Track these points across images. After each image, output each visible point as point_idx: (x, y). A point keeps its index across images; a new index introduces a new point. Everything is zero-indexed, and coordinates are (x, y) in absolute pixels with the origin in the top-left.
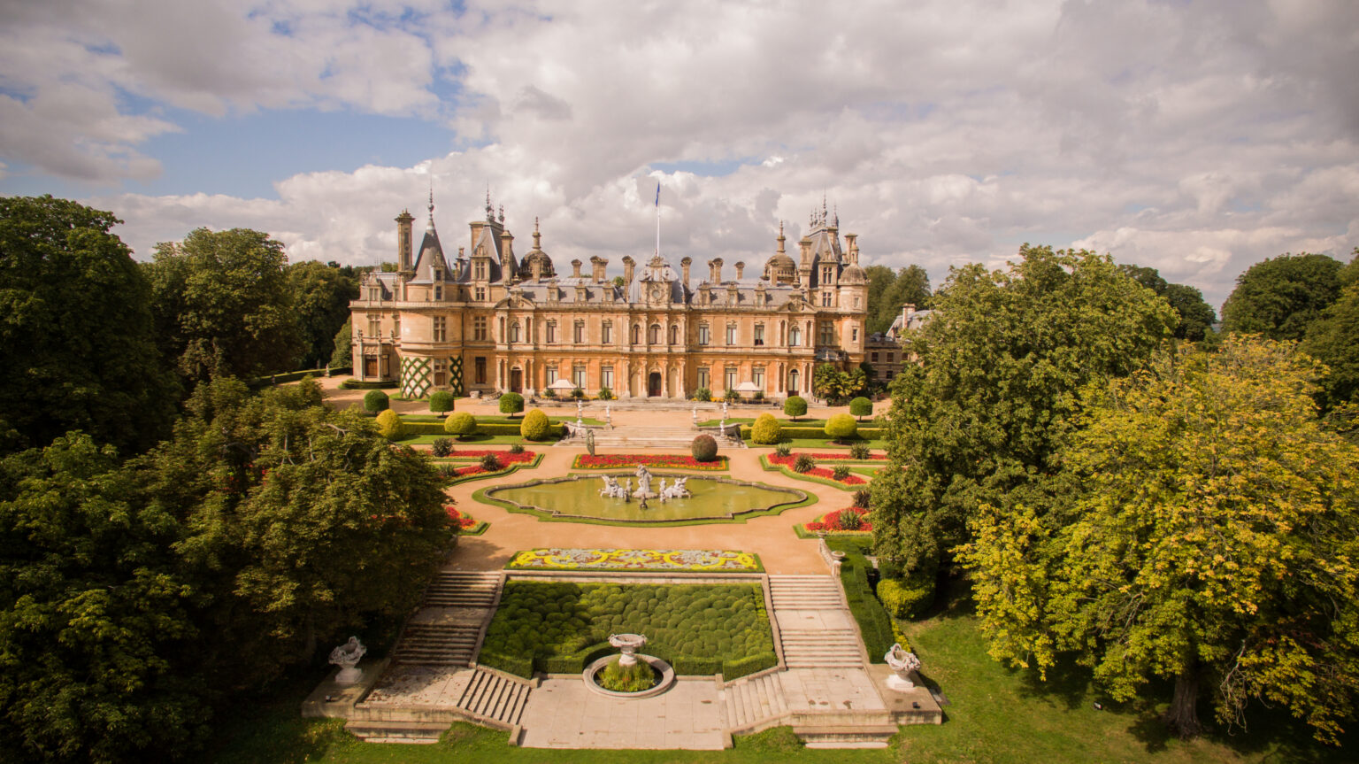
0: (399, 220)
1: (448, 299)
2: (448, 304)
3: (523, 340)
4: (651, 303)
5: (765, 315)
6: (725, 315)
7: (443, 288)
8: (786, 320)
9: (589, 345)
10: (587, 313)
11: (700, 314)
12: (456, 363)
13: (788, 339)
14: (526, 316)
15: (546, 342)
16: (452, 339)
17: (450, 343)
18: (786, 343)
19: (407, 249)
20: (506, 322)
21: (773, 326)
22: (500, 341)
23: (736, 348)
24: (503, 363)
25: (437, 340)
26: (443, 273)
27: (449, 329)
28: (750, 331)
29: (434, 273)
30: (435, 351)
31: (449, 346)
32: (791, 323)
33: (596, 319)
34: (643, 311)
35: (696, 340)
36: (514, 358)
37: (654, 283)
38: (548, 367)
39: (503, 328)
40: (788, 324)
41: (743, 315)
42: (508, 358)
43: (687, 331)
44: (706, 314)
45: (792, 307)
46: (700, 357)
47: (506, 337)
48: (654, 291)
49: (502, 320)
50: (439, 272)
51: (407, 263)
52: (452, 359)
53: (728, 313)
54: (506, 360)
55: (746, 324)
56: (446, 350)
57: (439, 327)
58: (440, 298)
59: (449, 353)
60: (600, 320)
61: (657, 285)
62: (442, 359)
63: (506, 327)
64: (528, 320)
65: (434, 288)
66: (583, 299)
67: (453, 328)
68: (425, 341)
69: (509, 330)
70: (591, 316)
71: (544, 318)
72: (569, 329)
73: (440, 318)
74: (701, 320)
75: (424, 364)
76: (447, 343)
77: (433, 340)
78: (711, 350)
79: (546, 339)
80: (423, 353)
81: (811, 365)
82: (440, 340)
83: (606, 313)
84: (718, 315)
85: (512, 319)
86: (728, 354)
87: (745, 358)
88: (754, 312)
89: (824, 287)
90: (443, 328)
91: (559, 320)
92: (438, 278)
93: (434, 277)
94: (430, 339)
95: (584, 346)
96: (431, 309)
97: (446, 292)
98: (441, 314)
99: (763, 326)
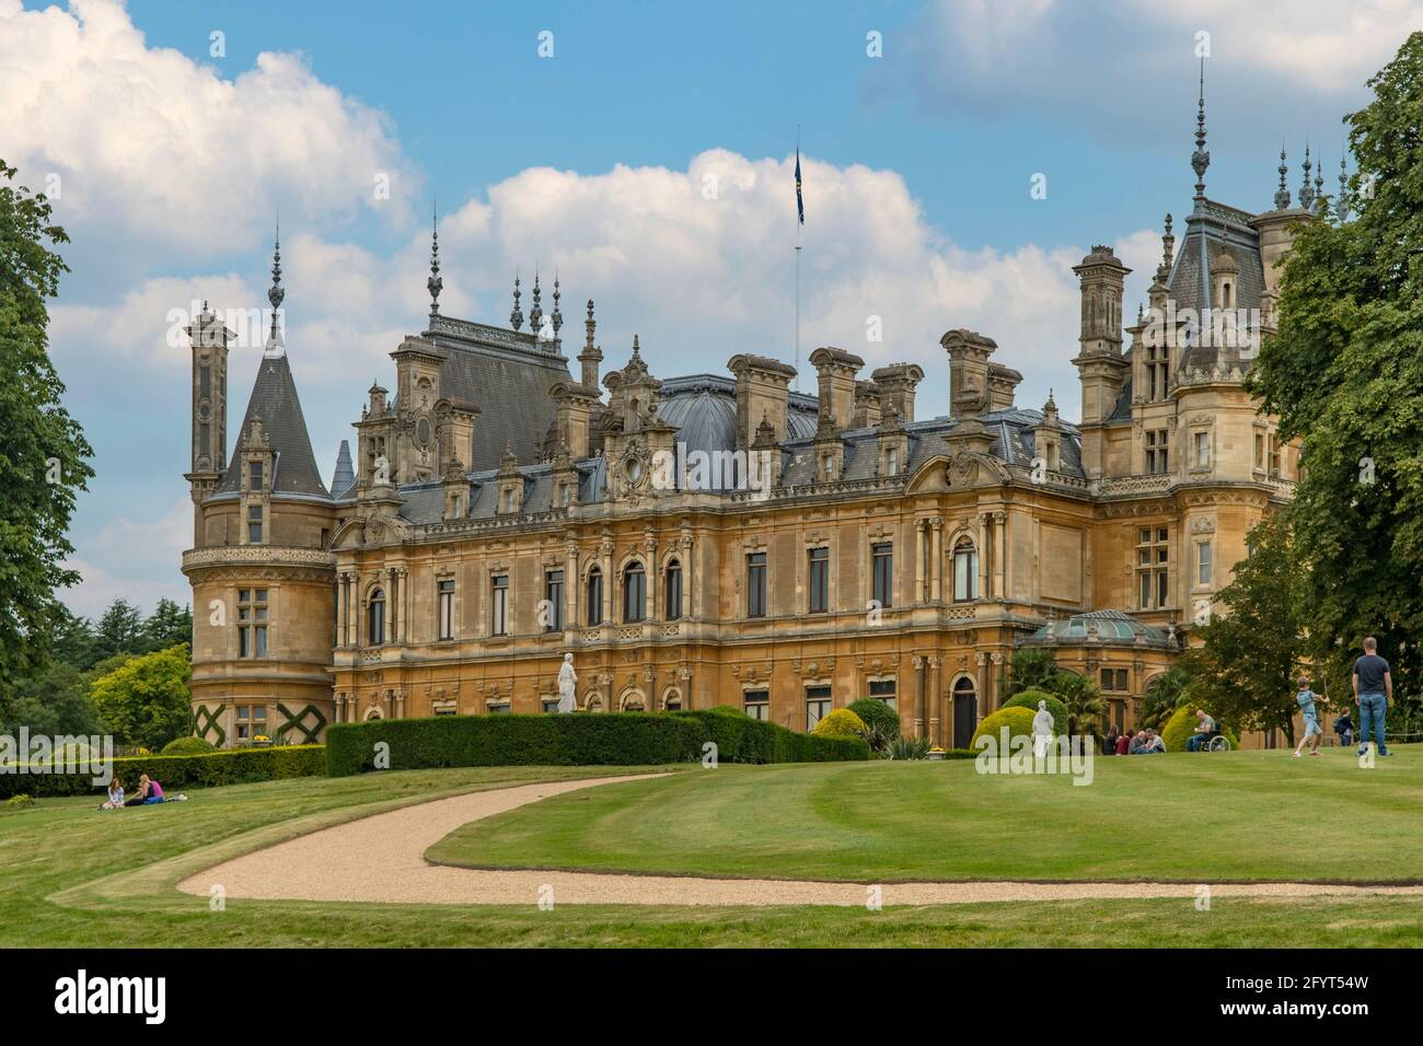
1: (276, 540)
2: (277, 553)
3: (388, 637)
4: (621, 499)
5: (891, 507)
6: (800, 519)
7: (266, 510)
8: (933, 516)
9: (514, 640)
10: (512, 546)
11: (745, 521)
12: (295, 722)
13: (947, 580)
14: (388, 566)
15: (435, 639)
16: (285, 652)
17: (279, 663)
18: (935, 595)
19: (205, 410)
20: (353, 586)
21: (911, 541)
22: (340, 641)
23: (826, 622)
24: (345, 704)
25: (243, 653)
26: (266, 469)
27: (274, 624)
28: (858, 562)
29: (245, 469)
30: (237, 683)
31: (272, 672)
32: (952, 526)
33: (530, 562)
34: (598, 523)
35: (737, 607)
36: (369, 688)
37: (629, 439)
38: (438, 710)
39: (347, 604)
40: (942, 529)
41: (842, 514)
42: (356, 689)
43: (699, 573)
44: (756, 521)
45: (954, 474)
46: (746, 655)
47: (352, 630)
48: (631, 464)
49: (347, 581)
50: (256, 466)
51: (205, 452)
52: (281, 708)
53: (805, 513)
54: (349, 695)
55: (849, 543)
56: (260, 682)
57: (251, 619)
58: (259, 539)
59: (273, 693)
60: (537, 565)
61: (633, 443)
62: (254, 707)
63: (353, 601)
64: (394, 576)
65: (244, 510)
66: (514, 509)
67: (291, 621)
68: (217, 658)
69: (363, 612)
70: (521, 553)
71: (430, 567)
72: (478, 596)
73: (252, 594)
74: (747, 541)
75: (212, 720)
76: (267, 664)
77: (232, 654)
78: (770, 630)
79: (435, 630)
80: (211, 690)
81: (996, 657)
82: (250, 655)
83: (550, 541)
84: (785, 521)
85: (368, 579)
86: (803, 642)
87: (846, 649)
88: (864, 499)
89: (1148, 413)
90: (260, 621)
91: (457, 572)
92: (257, 483)
93: (245, 481)
94: (226, 650)
95: (505, 644)
96: (226, 568)
97: (272, 521)
98: (254, 581)
99: (889, 545)
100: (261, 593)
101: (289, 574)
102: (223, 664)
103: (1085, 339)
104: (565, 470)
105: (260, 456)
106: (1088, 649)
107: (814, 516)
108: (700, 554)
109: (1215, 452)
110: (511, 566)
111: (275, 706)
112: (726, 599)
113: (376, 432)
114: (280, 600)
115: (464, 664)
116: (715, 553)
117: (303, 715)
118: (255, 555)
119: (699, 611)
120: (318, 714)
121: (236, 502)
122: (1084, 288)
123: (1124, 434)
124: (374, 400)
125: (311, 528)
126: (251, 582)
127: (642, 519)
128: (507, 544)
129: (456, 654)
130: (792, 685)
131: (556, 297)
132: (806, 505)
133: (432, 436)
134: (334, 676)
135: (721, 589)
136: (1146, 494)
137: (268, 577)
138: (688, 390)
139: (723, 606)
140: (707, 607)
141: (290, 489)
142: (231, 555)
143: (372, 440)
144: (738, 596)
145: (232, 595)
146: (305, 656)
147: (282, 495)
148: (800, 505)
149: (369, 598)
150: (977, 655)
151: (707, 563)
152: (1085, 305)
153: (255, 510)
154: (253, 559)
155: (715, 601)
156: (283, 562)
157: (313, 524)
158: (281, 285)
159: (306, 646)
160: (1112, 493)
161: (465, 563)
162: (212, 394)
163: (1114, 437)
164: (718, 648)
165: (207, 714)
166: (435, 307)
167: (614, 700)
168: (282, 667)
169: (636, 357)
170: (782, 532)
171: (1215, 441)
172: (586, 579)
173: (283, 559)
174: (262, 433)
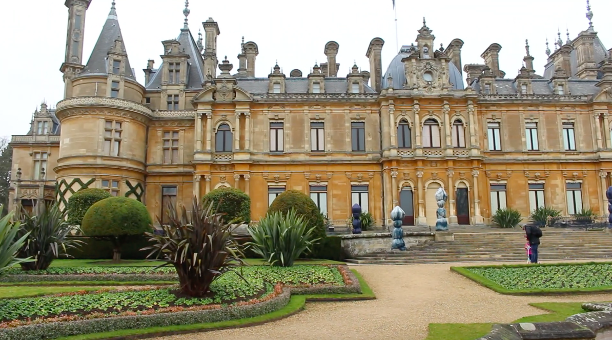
1: (127, 99)
2: (128, 104)
3: (237, 149)
4: (421, 89)
6: (521, 108)
7: (122, 84)
8: (605, 113)
9: (332, 153)
10: (328, 108)
11: (487, 107)
12: (133, 191)
15: (268, 151)
16: (130, 155)
17: (127, 159)
18: (609, 145)
19: (77, 35)
20: (209, 121)
21: (586, 123)
23: (541, 155)
26: (122, 64)
27: (125, 140)
28: (557, 130)
29: (111, 63)
30: (103, 168)
31: (124, 164)
33: (341, 117)
34: (412, 99)
35: (485, 144)
36: (219, 174)
37: (425, 61)
38: (270, 187)
39: (204, 130)
41: (545, 108)
42: (211, 173)
43: (476, 127)
44: (494, 107)
46: (493, 168)
47: (208, 143)
49: (204, 117)
50: (117, 62)
51: (75, 55)
52: (128, 184)
54: (207, 176)
56: (119, 169)
57: (112, 135)
58: (118, 96)
59: (124, 174)
60: (346, 118)
61: (428, 63)
62: (114, 181)
63: (209, 128)
64: (242, 117)
65: (109, 81)
67: (133, 140)
68: (91, 154)
69: (213, 134)
70: (334, 111)
71: (266, 115)
72: (302, 131)
73: (114, 123)
74: (490, 116)
75: (86, 186)
77: (101, 152)
78: (507, 157)
83: (356, 107)
84: (511, 109)
85: (218, 117)
87: (554, 167)
88: (557, 103)
90: (117, 138)
91: (287, 118)
92: (116, 69)
93: (110, 68)
94: (97, 150)
95: (324, 156)
96: (101, 108)
97: (125, 90)
98: (115, 117)
99: (571, 124)
100: (119, 123)
101: (134, 116)
102: (95, 157)
105: (120, 58)
107: (530, 108)
108: (475, 118)
110: (327, 117)
111: (125, 182)
114: (129, 127)
115: (292, 164)
117: (136, 187)
121: (105, 78)
126: (113, 117)
128: (324, 106)
129: (285, 159)
130: (524, 182)
137: (124, 116)
142: (102, 102)
145: (102, 122)
147: (129, 79)
149: (217, 128)
153: (116, 83)
154: (119, 105)
156: (135, 110)
161: (292, 114)
165: (66, 184)
167: (423, 185)
168: (129, 162)
170: (511, 113)
173: (134, 108)
174: (122, 47)
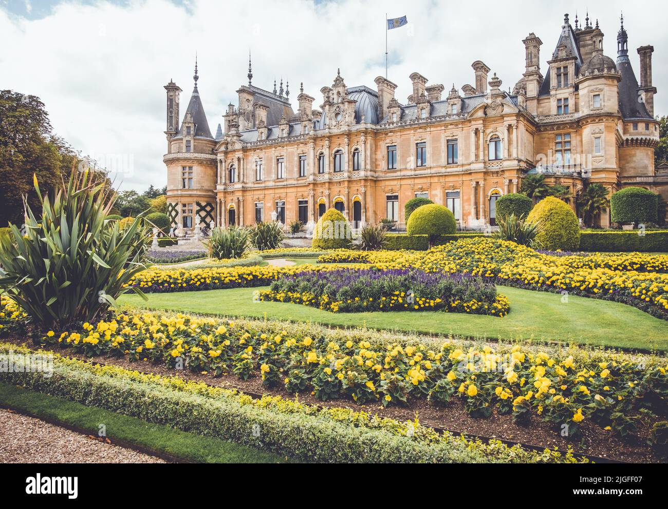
0: (166, 88)
1: (196, 151)
2: (196, 155)
3: (236, 180)
4: (333, 127)
5: (457, 125)
6: (412, 132)
7: (192, 142)
8: (481, 127)
9: (287, 180)
10: (285, 148)
11: (387, 134)
12: (203, 208)
13: (486, 152)
14: (237, 156)
15: (255, 180)
16: (199, 186)
17: (197, 190)
18: (481, 157)
19: (171, 112)
20: (223, 163)
21: (467, 138)
22: (219, 181)
23: (425, 170)
24: (221, 203)
25: (184, 187)
26: (192, 129)
27: (195, 177)
28: (441, 147)
29: (185, 129)
30: (182, 196)
31: (195, 192)
32: (488, 131)
33: (293, 153)
34: (324, 136)
35: (383, 165)
36: (229, 197)
37: (336, 105)
39: (221, 170)
40: (484, 132)
41: (432, 129)
42: (225, 197)
43: (368, 153)
44: (392, 134)
45: (489, 111)
46: (387, 183)
47: (223, 178)
48: (337, 114)
49: (221, 162)
50: (188, 128)
51: (171, 125)
52: (198, 204)
53: (415, 129)
54: (222, 200)
55: (436, 140)
56: (190, 196)
57: (186, 176)
58: (190, 151)
59: (195, 199)
60: (295, 154)
61: (338, 107)
62: (188, 204)
63: (223, 168)
64: (239, 159)
65: (184, 141)
66: (285, 135)
67: (202, 177)
68: (175, 188)
69: (227, 172)
70: (289, 150)
71: (253, 156)
72: (272, 165)
73: (187, 168)
74: (388, 141)
75: (174, 208)
76: (193, 190)
77: (181, 187)
78: (398, 174)
79: (255, 177)
80: (173, 198)
81: (515, 181)
82: (187, 187)
83: (301, 145)
84: (405, 133)
85: (229, 161)
86: (416, 177)
87: (436, 180)
88: (443, 123)
89: (558, 92)
90: (190, 177)
91: (264, 157)
92: (188, 133)
93: (185, 133)
94: (178, 186)
95: (282, 181)
96: (178, 160)
97: (194, 145)
98: (188, 164)
99: (456, 140)
100: (190, 168)
101: (200, 162)
102: (177, 190)
103: (528, 66)
104: (306, 121)
105: (190, 125)
106: (556, 178)
107: (419, 130)
108: (368, 146)
109: (604, 101)
110: (285, 155)
111: (196, 203)
112: (378, 163)
113: (231, 118)
114: (197, 169)
115: (265, 189)
116: (374, 146)
117: (206, 206)
118: (188, 155)
119: (368, 167)
120: (211, 206)
121: (182, 139)
122: (527, 48)
123: (546, 101)
124: (230, 108)
125: (209, 148)
127: (343, 134)
128: (283, 147)
129: (263, 185)
130: (410, 194)
131: (287, 86)
132: (417, 126)
133: (251, 118)
134: (216, 194)
135: (376, 159)
136: (562, 121)
137: (193, 162)
138: (356, 92)
139: (376, 166)
140: (371, 166)
141: (201, 135)
142: (180, 155)
143: (229, 121)
144: (384, 162)
145: (180, 169)
146: (206, 188)
147: (198, 137)
148: (413, 126)
149: (229, 167)
150: (504, 180)
151: (371, 150)
152: (527, 55)
153: (188, 142)
155: (374, 164)
156: (198, 158)
157: (209, 147)
158: (197, 75)
159: (207, 185)
160: (545, 121)
161: (266, 154)
162: (174, 106)
163: (541, 102)
164: (376, 181)
165: (172, 206)
166: (250, 82)
167: (331, 200)
169: (339, 76)
170: (403, 137)
171: (604, 97)
172: (318, 157)
174: (191, 117)
